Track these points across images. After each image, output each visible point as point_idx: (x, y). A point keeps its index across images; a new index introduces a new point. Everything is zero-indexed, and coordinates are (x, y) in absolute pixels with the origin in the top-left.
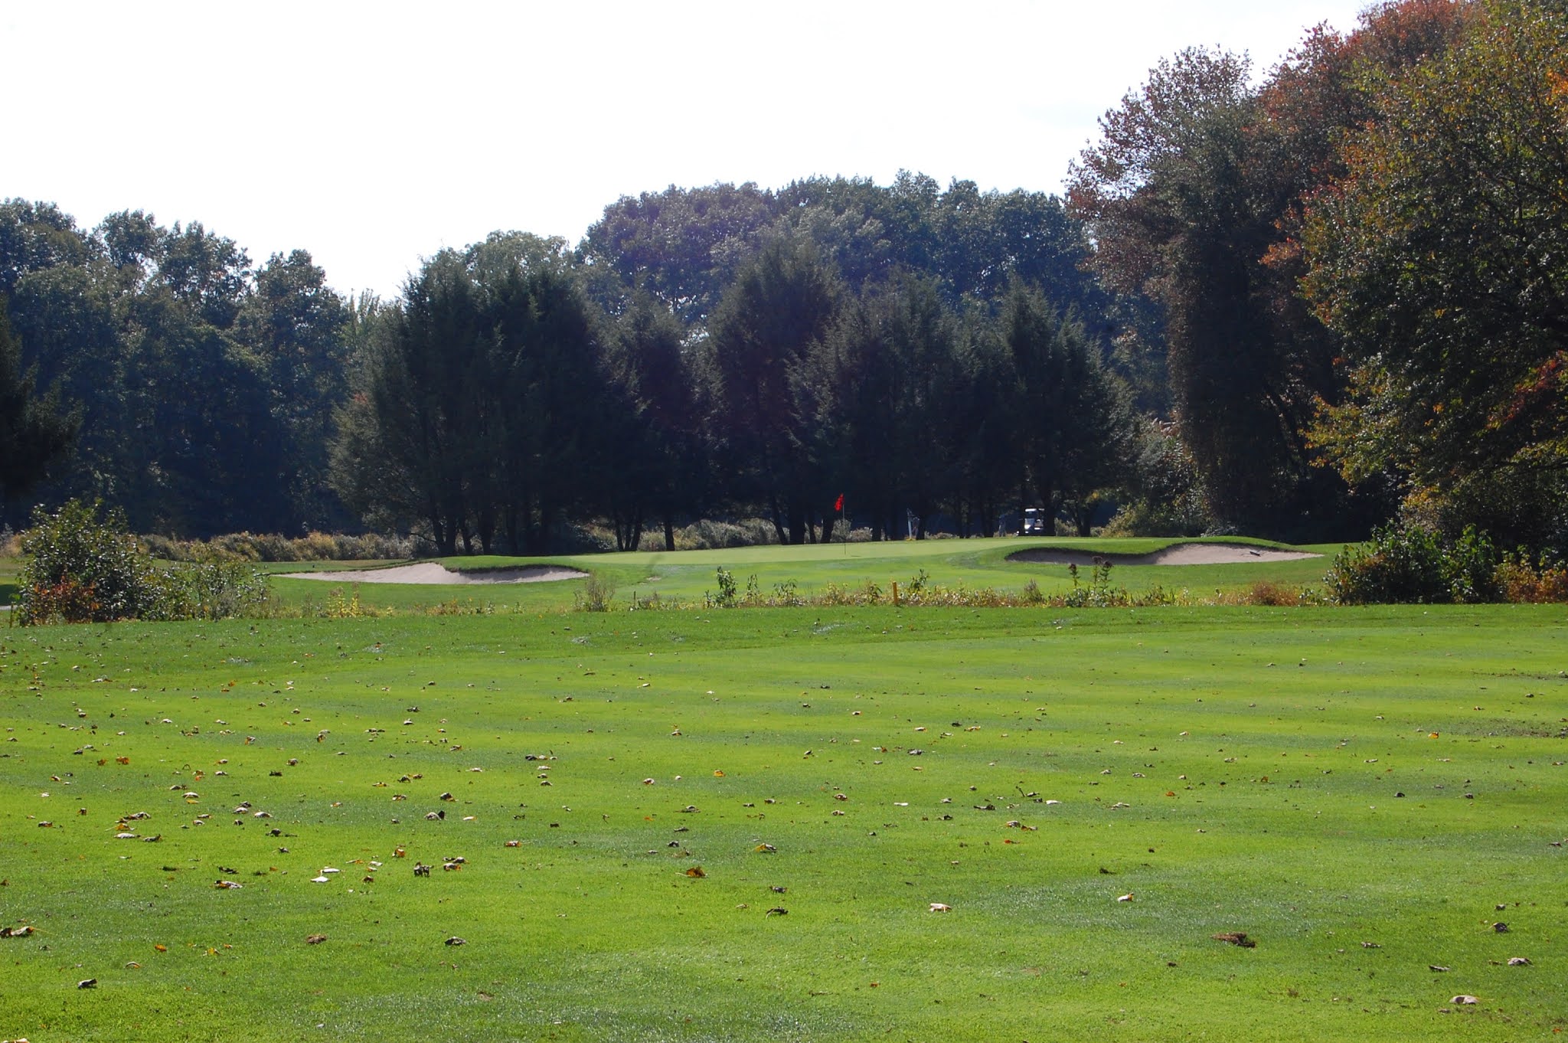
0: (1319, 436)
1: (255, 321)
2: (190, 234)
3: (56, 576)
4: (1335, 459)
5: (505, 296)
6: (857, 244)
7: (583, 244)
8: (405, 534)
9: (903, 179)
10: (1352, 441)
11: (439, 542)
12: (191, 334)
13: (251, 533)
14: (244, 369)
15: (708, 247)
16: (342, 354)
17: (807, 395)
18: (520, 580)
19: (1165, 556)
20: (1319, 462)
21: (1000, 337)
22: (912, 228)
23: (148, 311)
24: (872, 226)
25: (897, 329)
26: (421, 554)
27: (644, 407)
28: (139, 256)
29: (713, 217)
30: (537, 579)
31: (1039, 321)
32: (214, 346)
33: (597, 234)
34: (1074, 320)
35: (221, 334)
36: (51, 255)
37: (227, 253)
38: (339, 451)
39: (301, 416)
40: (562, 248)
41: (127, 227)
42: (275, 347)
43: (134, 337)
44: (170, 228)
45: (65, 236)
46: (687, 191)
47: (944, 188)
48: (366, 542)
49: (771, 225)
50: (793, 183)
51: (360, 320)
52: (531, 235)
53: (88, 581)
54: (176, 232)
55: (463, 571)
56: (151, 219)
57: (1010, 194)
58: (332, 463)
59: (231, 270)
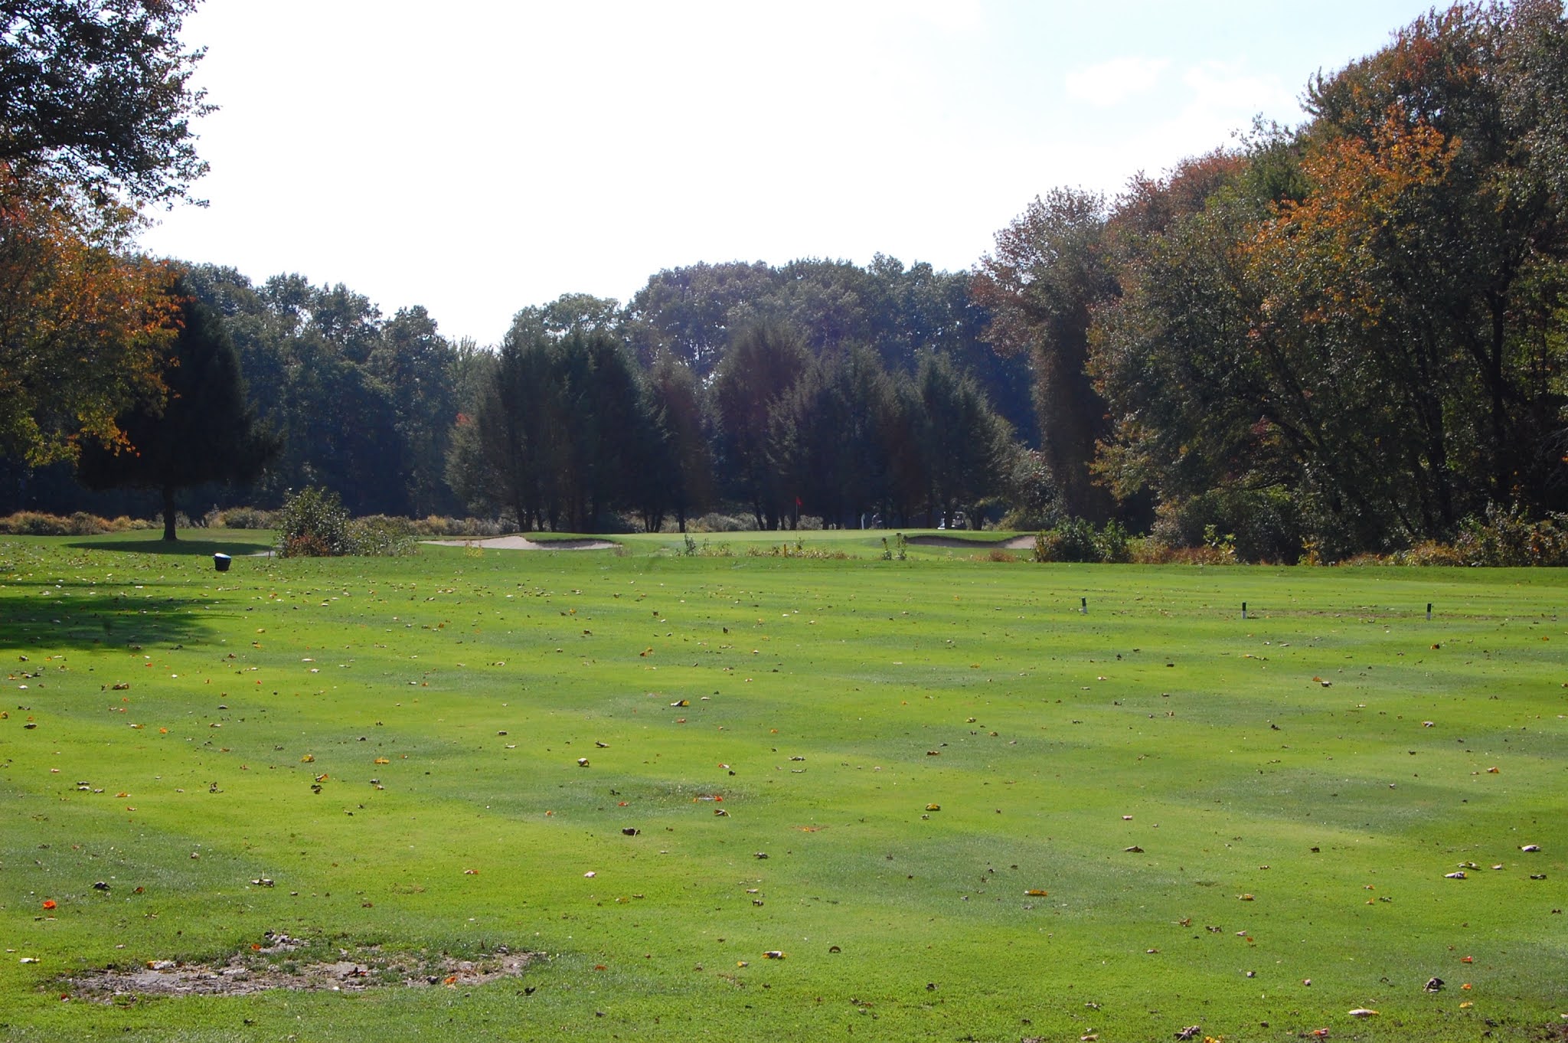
0: (1099, 466)
1: (384, 359)
2: (335, 292)
3: (301, 533)
4: (1109, 481)
5: (571, 353)
6: (839, 310)
7: (631, 305)
8: (496, 520)
9: (878, 262)
10: (1120, 469)
11: (521, 523)
12: (336, 367)
13: (386, 515)
14: (375, 394)
15: (725, 309)
16: (449, 385)
17: (779, 427)
18: (576, 548)
19: (1011, 543)
20: (1098, 483)
21: (916, 390)
22: (881, 299)
23: (305, 349)
24: (850, 297)
25: (843, 382)
26: (507, 531)
27: (667, 435)
28: (297, 308)
29: (730, 286)
30: (587, 548)
31: (945, 379)
32: (354, 376)
33: (642, 299)
34: (969, 380)
35: (359, 368)
36: (233, 306)
37: (362, 306)
38: (453, 458)
39: (416, 430)
40: (615, 308)
41: (286, 286)
42: (398, 379)
43: (294, 368)
44: (321, 288)
45: (244, 293)
46: (712, 266)
47: (907, 268)
48: (467, 523)
49: (774, 294)
50: (791, 262)
51: (461, 359)
52: (592, 298)
53: (319, 535)
54: (325, 291)
55: (538, 542)
56: (305, 280)
57: (957, 274)
58: (448, 467)
59: (366, 320)
